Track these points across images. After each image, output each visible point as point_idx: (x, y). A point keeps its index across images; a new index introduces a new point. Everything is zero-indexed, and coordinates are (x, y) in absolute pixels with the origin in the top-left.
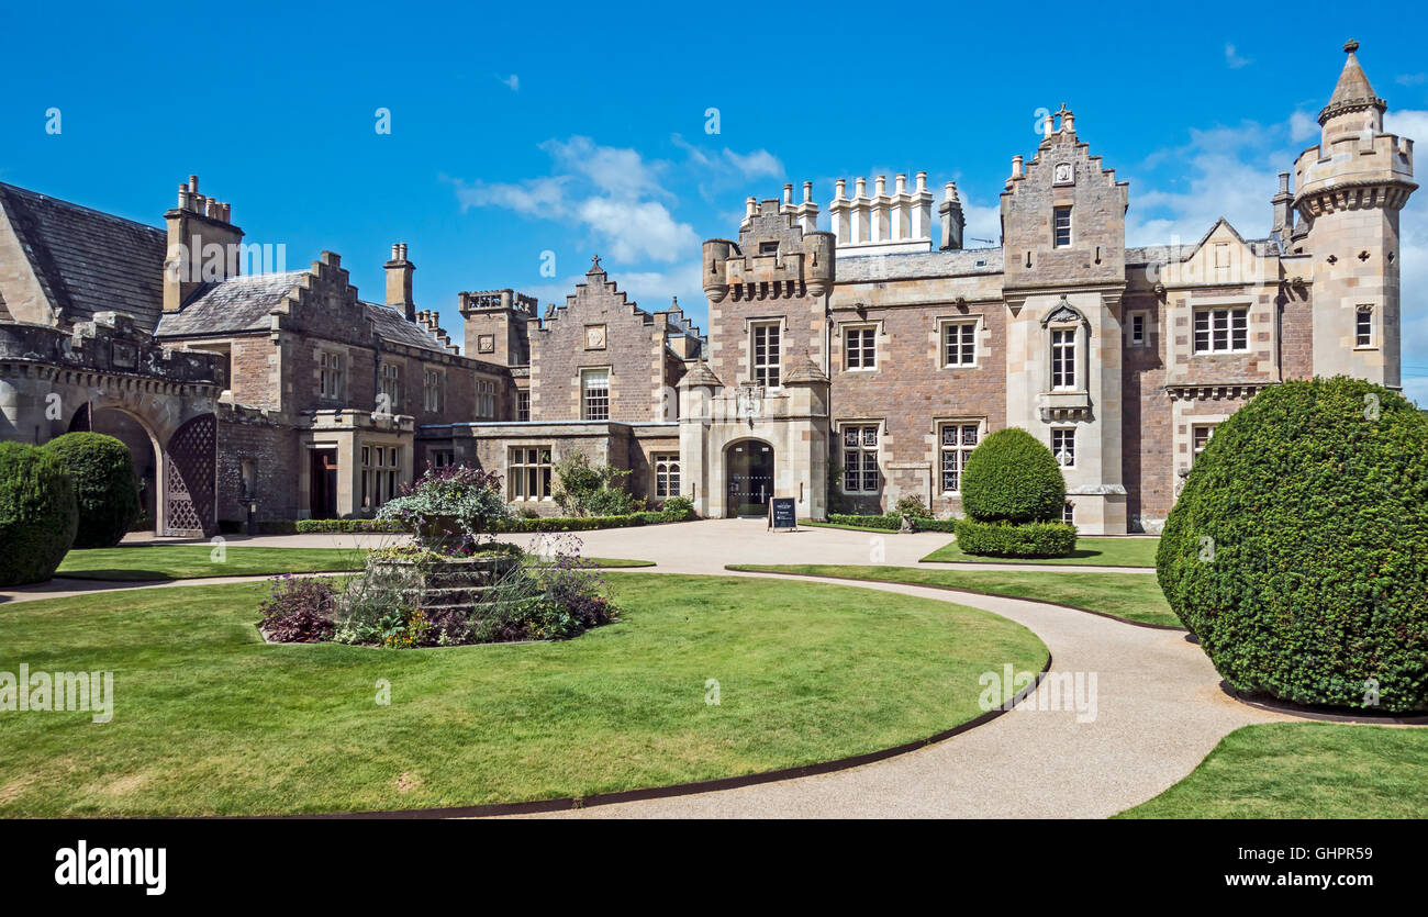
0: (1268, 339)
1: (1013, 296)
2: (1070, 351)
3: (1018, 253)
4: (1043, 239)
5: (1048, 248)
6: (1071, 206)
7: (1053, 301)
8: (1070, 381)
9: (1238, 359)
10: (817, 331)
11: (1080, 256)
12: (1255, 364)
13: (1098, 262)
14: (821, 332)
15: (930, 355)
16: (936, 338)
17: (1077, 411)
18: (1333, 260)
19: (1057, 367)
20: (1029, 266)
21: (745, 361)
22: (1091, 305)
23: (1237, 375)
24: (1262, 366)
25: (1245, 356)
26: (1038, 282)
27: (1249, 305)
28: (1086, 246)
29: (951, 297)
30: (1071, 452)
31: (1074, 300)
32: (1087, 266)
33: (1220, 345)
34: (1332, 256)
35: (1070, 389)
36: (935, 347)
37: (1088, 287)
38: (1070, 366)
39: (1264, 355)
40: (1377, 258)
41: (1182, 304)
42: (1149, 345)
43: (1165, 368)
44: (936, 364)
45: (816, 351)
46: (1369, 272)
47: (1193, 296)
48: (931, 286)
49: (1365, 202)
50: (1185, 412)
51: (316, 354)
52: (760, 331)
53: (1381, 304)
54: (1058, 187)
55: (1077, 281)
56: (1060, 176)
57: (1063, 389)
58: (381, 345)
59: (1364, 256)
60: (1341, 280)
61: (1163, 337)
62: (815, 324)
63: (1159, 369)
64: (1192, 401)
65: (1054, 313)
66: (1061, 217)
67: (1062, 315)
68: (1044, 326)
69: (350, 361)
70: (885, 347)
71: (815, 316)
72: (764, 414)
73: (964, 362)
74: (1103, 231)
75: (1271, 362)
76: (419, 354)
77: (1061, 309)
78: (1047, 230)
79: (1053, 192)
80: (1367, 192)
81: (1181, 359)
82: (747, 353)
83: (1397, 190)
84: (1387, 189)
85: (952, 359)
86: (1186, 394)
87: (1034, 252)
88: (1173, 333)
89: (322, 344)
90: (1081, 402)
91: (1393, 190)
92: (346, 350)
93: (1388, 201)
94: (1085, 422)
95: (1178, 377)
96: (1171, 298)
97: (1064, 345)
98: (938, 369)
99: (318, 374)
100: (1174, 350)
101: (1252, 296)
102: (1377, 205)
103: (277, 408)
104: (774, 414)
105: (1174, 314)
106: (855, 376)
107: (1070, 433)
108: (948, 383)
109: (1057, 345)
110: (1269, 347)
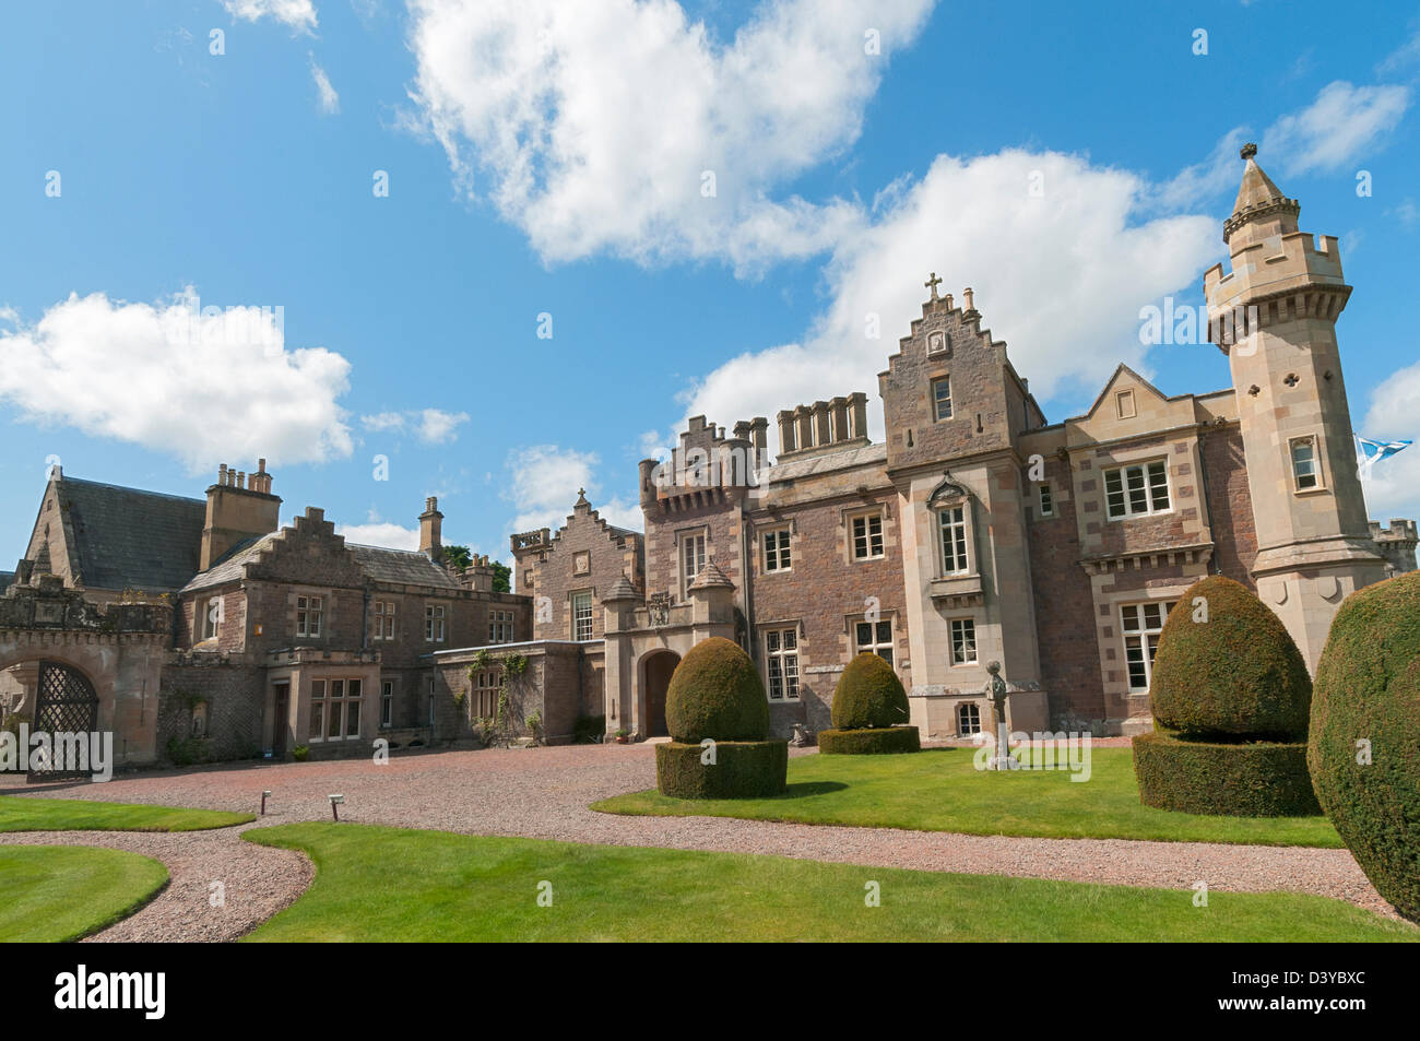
0: (1191, 494)
1: (900, 477)
2: (960, 532)
3: (898, 432)
4: (923, 414)
5: (927, 423)
6: (947, 376)
7: (936, 480)
8: (962, 564)
9: (1159, 520)
10: (735, 537)
11: (962, 427)
12: (1181, 525)
13: (980, 430)
14: (739, 538)
15: (839, 550)
16: (842, 532)
17: (971, 597)
18: (1255, 391)
19: (948, 550)
20: (911, 444)
21: (675, 573)
22: (977, 479)
23: (1161, 539)
24: (1188, 527)
25: (1167, 516)
26: (919, 461)
27: (1165, 456)
28: (967, 414)
29: (851, 489)
30: (973, 644)
31: (960, 476)
32: (970, 436)
33: (1142, 507)
34: (1254, 387)
35: (965, 572)
36: (842, 541)
37: (970, 461)
38: (961, 548)
39: (1189, 514)
40: (1308, 380)
41: (1086, 465)
42: (1058, 515)
43: (1077, 540)
44: (846, 559)
45: (735, 556)
46: (1302, 397)
47: (1099, 456)
48: (836, 480)
49: (1283, 315)
50: (1105, 589)
51: (293, 599)
52: (690, 542)
53: (1322, 434)
54: (933, 358)
55: (961, 454)
56: (934, 347)
57: (957, 573)
58: (372, 586)
59: (1291, 380)
60: (1269, 412)
61: (1071, 504)
62: (733, 530)
63: (1071, 542)
64: (1112, 576)
65: (938, 491)
66: (939, 387)
67: (946, 493)
68: (930, 506)
69: (333, 602)
70: (798, 546)
71: (733, 523)
72: (672, 625)
73: (874, 554)
74: (983, 397)
75: (1200, 520)
76: (418, 591)
77: (945, 486)
78: (925, 404)
79: (929, 363)
80: (1282, 303)
81: (1092, 528)
82: (678, 565)
83: (1322, 297)
84: (1307, 298)
85: (861, 553)
86: (1104, 568)
87: (915, 430)
88: (1080, 499)
89: (298, 588)
90: (973, 587)
91: (1316, 297)
92: (328, 592)
93: (1312, 310)
94: (982, 610)
95: (1092, 549)
96: (1074, 460)
97: (953, 525)
98: (848, 565)
99: (292, 616)
100: (1083, 518)
101: (1167, 448)
102: (1300, 318)
103: (242, 649)
104: (682, 623)
105: (1079, 477)
106: (772, 578)
107: (969, 624)
108: (858, 577)
109: (947, 525)
110: (1195, 502)
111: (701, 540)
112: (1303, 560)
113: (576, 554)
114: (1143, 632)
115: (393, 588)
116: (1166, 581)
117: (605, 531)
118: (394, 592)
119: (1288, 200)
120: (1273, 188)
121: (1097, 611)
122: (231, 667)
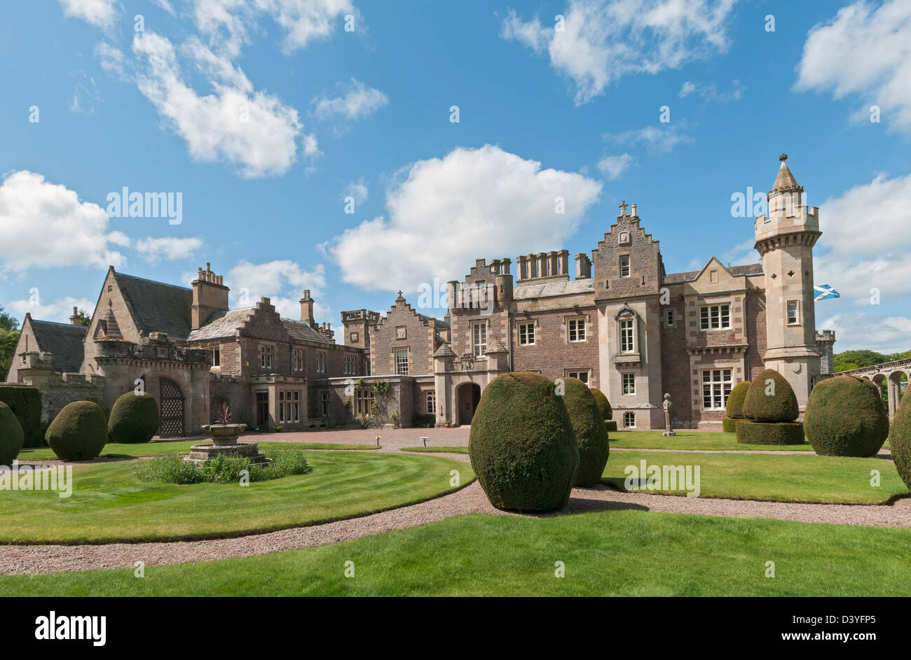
0: (740, 321)
1: (601, 304)
2: (630, 332)
3: (601, 281)
4: (615, 273)
5: (617, 278)
6: (629, 255)
7: (620, 307)
8: (631, 348)
9: (724, 332)
10: (504, 326)
11: (635, 281)
12: (734, 335)
13: (644, 284)
14: (506, 327)
15: (562, 336)
16: (565, 327)
17: (635, 364)
18: (774, 276)
19: (624, 340)
20: (607, 287)
21: (469, 342)
22: (641, 308)
23: (724, 341)
24: (737, 336)
25: (728, 331)
26: (612, 296)
27: (730, 303)
28: (637, 275)
29: (569, 306)
30: (633, 386)
31: (632, 306)
32: (638, 286)
33: (716, 326)
34: (774, 275)
35: (632, 352)
36: (563, 332)
37: (638, 299)
38: (630, 340)
39: (739, 330)
40: (798, 274)
41: (692, 304)
42: (676, 327)
43: (685, 339)
44: (566, 341)
45: (504, 336)
46: (794, 282)
47: (698, 300)
48: (561, 300)
49: (791, 243)
50: (696, 363)
51: (260, 347)
52: (477, 327)
53: (801, 300)
54: (621, 245)
55: (633, 295)
56: (622, 240)
57: (627, 352)
58: (293, 342)
59: (791, 274)
60: (780, 287)
61: (683, 322)
62: (503, 322)
63: (682, 339)
64: (700, 356)
65: (621, 312)
66: (624, 261)
67: (625, 314)
68: (616, 319)
69: (277, 350)
70: (539, 333)
71: (503, 318)
72: (475, 370)
73: (579, 339)
74: (646, 268)
75: (743, 334)
76: (313, 344)
77: (625, 310)
78: (616, 268)
79: (619, 248)
80: (791, 238)
81: (693, 334)
82: (471, 339)
83: (809, 236)
84: (803, 236)
85: (573, 338)
86: (697, 353)
87: (610, 280)
88: (688, 320)
89: (262, 342)
90: (636, 359)
91: (806, 236)
92: (274, 344)
93: (804, 242)
94: (639, 370)
95: (692, 344)
96: (687, 301)
97: (627, 329)
98: (566, 344)
99: (260, 357)
100: (689, 329)
101: (731, 299)
102: (798, 245)
103: (240, 374)
104: (481, 369)
105: (688, 309)
106: (525, 348)
107: (632, 376)
108: (572, 350)
109: (623, 329)
110: (742, 325)
111: (484, 326)
112: (787, 355)
113: (397, 327)
114: (712, 383)
115: (302, 343)
116: (725, 360)
117: (416, 316)
118: (303, 345)
119: (799, 187)
120: (793, 180)
121: (692, 372)
122: (237, 383)
